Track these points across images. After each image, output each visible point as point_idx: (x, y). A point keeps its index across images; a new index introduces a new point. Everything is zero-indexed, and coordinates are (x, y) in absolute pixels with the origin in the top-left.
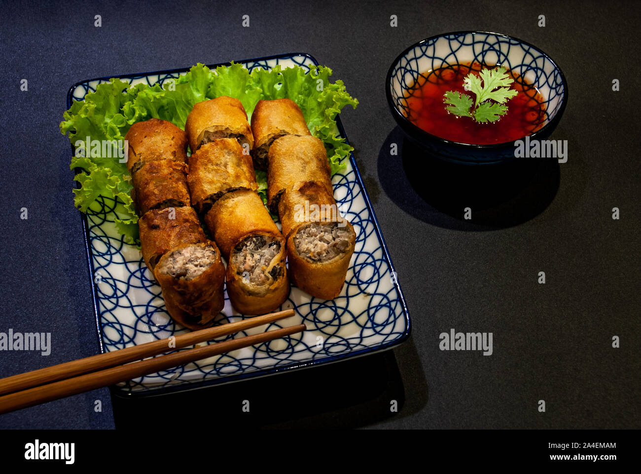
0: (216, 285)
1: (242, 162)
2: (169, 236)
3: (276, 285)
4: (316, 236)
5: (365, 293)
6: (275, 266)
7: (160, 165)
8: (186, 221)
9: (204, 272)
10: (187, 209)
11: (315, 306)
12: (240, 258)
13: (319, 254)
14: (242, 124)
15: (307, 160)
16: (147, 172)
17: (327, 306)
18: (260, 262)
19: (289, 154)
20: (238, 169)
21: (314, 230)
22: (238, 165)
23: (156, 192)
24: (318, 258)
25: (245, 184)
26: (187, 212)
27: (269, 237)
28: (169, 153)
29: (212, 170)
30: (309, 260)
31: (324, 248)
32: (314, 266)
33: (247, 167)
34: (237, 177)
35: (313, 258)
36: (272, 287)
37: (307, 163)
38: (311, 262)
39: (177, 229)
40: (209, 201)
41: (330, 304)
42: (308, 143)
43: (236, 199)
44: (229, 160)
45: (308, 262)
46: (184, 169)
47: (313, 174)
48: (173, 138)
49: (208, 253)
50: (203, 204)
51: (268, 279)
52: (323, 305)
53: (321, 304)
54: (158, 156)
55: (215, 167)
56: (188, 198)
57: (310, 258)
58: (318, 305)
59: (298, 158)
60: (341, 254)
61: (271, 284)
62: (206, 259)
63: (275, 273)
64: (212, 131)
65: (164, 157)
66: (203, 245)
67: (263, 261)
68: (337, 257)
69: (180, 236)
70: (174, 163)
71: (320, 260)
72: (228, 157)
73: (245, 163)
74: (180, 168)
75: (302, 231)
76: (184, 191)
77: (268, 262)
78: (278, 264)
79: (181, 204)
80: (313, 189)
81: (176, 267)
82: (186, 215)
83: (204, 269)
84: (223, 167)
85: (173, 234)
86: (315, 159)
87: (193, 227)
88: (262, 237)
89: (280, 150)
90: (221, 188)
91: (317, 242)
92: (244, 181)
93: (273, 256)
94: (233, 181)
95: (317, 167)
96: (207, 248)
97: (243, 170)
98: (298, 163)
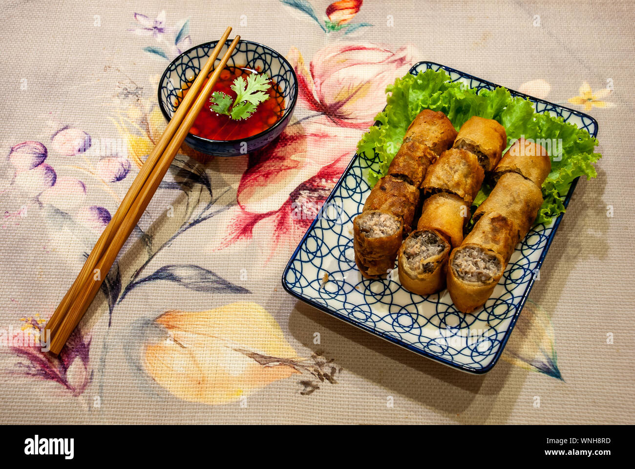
0: (387, 252)
1: (471, 176)
2: (386, 200)
3: (422, 276)
4: (474, 259)
5: (488, 323)
6: (430, 263)
7: (418, 148)
8: (405, 196)
9: (381, 238)
10: (412, 189)
11: (451, 310)
12: (413, 243)
13: (466, 273)
14: (491, 148)
15: (517, 200)
16: (407, 147)
17: (458, 315)
18: (423, 253)
19: (506, 188)
20: (464, 179)
21: (475, 253)
22: (466, 176)
23: (401, 165)
24: (464, 275)
25: (460, 193)
26: (410, 191)
27: (441, 239)
28: (431, 142)
29: (445, 170)
30: (456, 272)
31: (472, 271)
32: (456, 279)
33: (473, 181)
34: (458, 185)
35: (460, 273)
36: (419, 277)
37: (514, 202)
38: (457, 275)
39: (395, 199)
40: (431, 191)
41: (462, 316)
42: (527, 188)
43: (447, 200)
44: (462, 168)
45: (454, 274)
46: (432, 159)
47: (514, 213)
48: (443, 133)
49: (394, 226)
50: (427, 192)
51: (419, 268)
52: (456, 313)
53: (456, 311)
54: (423, 141)
55: (448, 169)
56: (419, 181)
57: (457, 272)
58: (454, 311)
59: (511, 195)
60: (480, 283)
61: (419, 274)
62: (389, 230)
63: (427, 268)
64: (467, 142)
65: (426, 143)
66: (396, 218)
67: (425, 254)
68: (476, 283)
69: (392, 205)
70: (429, 151)
71: (463, 278)
72: (462, 167)
73: (473, 177)
74: (429, 157)
75: (467, 249)
76: (420, 175)
77: (429, 256)
78: (433, 263)
79: (412, 183)
80: (501, 223)
81: (368, 223)
82: (408, 192)
83: (382, 235)
84: (453, 172)
85: (390, 200)
86: (523, 202)
87: (406, 203)
88: (436, 236)
89: (504, 182)
90: (443, 185)
91: (470, 263)
92: (461, 190)
93: (434, 254)
94: (453, 186)
95: (520, 209)
96: (396, 223)
97: (466, 181)
98: (508, 199)
